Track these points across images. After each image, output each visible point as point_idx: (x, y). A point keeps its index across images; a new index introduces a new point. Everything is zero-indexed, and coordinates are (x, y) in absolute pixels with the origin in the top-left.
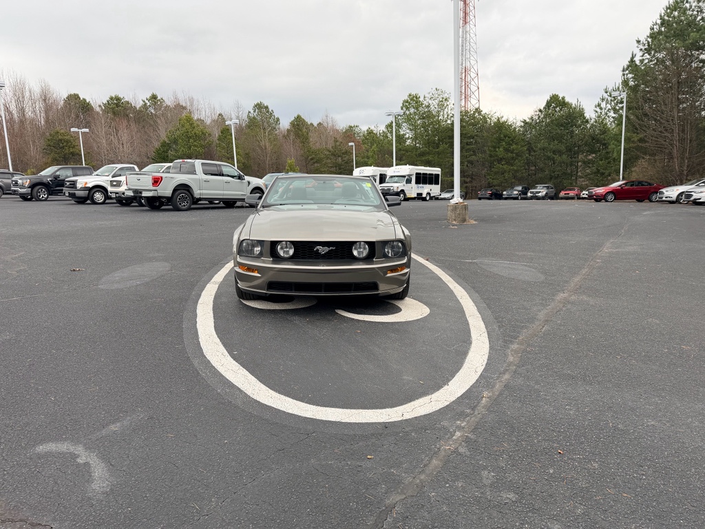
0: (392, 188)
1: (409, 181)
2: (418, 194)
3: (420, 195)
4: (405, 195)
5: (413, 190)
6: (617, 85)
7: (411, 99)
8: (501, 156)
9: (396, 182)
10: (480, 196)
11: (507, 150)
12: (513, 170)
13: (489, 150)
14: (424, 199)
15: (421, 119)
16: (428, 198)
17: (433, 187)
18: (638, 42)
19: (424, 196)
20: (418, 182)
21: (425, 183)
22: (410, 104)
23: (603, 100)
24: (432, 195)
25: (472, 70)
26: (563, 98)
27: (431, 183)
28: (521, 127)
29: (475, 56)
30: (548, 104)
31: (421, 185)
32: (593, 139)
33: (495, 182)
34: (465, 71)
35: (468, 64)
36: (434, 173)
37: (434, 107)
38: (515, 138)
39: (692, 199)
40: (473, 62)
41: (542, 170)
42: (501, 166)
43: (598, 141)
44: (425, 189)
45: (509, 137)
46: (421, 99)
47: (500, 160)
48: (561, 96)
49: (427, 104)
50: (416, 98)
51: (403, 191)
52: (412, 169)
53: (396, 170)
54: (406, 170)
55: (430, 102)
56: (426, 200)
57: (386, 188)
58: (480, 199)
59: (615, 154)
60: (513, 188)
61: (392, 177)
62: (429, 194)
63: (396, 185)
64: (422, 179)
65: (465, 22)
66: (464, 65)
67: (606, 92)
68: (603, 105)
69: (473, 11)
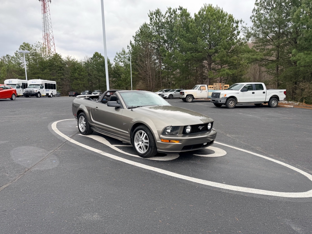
0: (33, 91)
1: (42, 88)
2: (46, 94)
3: (47, 94)
4: (40, 94)
5: (44, 92)
6: (121, 52)
7: (25, 46)
8: (77, 77)
9: (35, 88)
10: (70, 95)
11: (79, 74)
12: (83, 83)
13: (71, 74)
14: (50, 96)
15: (31, 56)
16: (51, 96)
17: (53, 90)
18: (133, 37)
19: (50, 95)
20: (46, 88)
21: (49, 88)
22: (24, 47)
23: (116, 57)
24: (53, 94)
25: (50, 35)
26: (100, 54)
27: (52, 88)
28: (84, 64)
29: (51, 29)
30: (94, 56)
31: (48, 89)
32: (114, 72)
33: (76, 88)
34: (47, 35)
35: (48, 32)
36: (53, 83)
37: (38, 51)
38: (82, 69)
39: (164, 97)
40: (50, 32)
41: (95, 84)
42: (77, 81)
43: (116, 73)
44: (50, 92)
45: (80, 69)
46: (31, 46)
47: (76, 79)
48: (99, 53)
49: (34, 49)
50: (28, 45)
51: (39, 92)
52: (43, 82)
53: (33, 82)
54: (39, 81)
55: (36, 48)
56: (51, 97)
57: (29, 91)
58: (70, 96)
59: (128, 79)
60: (85, 91)
61: (30, 85)
62: (52, 94)
63: (35, 89)
64: (48, 86)
65: (45, 12)
66: (46, 32)
67: (117, 54)
68: (116, 59)
69: (48, 7)
